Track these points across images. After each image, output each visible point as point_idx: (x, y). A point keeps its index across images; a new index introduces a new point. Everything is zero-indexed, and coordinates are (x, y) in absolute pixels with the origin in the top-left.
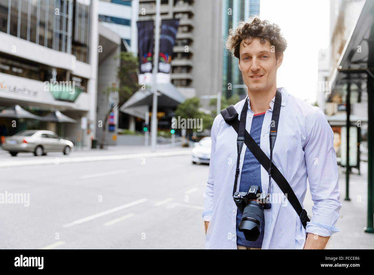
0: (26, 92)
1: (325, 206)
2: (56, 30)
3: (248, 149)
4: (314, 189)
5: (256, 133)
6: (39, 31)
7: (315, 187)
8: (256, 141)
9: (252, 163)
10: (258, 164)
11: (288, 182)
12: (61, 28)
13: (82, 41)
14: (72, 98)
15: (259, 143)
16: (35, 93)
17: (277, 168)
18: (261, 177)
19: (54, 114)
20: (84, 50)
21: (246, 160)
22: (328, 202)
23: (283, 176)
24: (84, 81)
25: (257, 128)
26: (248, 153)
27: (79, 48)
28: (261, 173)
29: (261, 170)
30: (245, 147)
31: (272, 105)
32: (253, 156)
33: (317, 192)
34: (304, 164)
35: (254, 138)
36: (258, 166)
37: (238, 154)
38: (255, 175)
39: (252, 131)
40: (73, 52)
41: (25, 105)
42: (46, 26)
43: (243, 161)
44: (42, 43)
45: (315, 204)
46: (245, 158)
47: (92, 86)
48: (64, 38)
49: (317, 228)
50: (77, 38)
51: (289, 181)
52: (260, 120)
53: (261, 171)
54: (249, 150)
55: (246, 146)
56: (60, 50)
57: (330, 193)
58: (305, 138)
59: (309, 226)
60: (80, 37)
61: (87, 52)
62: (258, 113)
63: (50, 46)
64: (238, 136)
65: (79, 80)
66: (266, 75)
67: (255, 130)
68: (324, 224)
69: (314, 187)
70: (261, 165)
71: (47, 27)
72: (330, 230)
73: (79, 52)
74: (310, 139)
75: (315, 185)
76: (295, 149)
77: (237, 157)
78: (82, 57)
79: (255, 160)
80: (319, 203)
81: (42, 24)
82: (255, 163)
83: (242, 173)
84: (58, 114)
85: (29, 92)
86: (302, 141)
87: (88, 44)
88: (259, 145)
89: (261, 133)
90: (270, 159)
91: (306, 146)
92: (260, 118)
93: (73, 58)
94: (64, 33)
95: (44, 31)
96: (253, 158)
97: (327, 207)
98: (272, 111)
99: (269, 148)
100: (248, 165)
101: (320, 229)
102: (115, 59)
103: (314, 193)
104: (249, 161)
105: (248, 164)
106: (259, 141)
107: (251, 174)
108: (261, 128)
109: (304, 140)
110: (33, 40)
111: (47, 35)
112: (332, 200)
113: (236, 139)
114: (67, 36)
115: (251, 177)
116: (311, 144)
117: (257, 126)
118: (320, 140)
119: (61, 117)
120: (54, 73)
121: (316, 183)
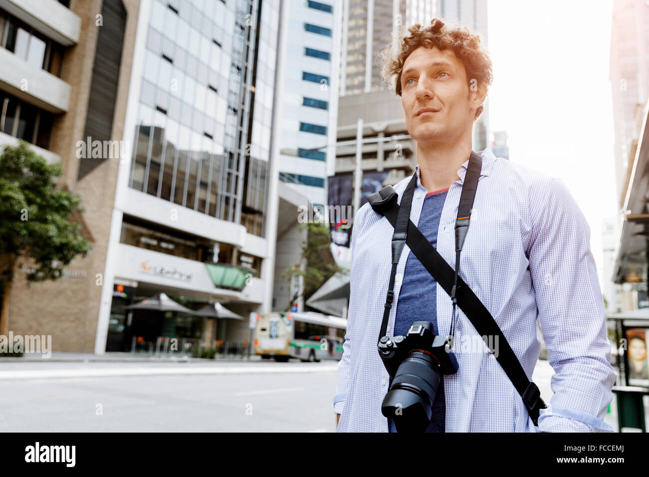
0: (177, 276)
1: (577, 372)
2: (222, 191)
3: (412, 254)
4: (552, 338)
5: (429, 224)
6: (199, 194)
7: (556, 333)
8: (430, 239)
9: (420, 281)
10: (432, 282)
11: (494, 319)
12: (228, 190)
13: (256, 207)
14: (238, 284)
15: (435, 242)
16: (188, 277)
17: (471, 287)
18: (437, 307)
19: (213, 306)
20: (257, 219)
21: (408, 275)
22: (584, 363)
23: (482, 304)
24: (258, 262)
25: (432, 216)
26: (412, 262)
27: (250, 217)
28: (437, 299)
29: (436, 293)
30: (406, 250)
31: (462, 174)
32: (423, 267)
33: (561, 342)
34: (529, 283)
35: (424, 234)
36: (432, 286)
37: (393, 264)
38: (425, 304)
39: (422, 222)
40: (243, 221)
41: (173, 294)
42: (208, 187)
43: (402, 278)
44: (202, 209)
45: (557, 371)
46: (407, 272)
47: (268, 268)
48: (231, 202)
49: (561, 420)
50: (249, 203)
51: (496, 315)
52: (439, 201)
53: (437, 295)
54: (415, 257)
55: (409, 250)
56: (226, 218)
57: (589, 344)
58: (528, 229)
59: (545, 417)
60: (253, 202)
61: (263, 222)
62: (434, 189)
63: (212, 214)
64: (395, 232)
65: (250, 260)
66: (445, 110)
67: (428, 219)
68: (577, 412)
69: (553, 333)
70: (438, 283)
71: (210, 188)
72: (592, 425)
73: (252, 222)
74: (541, 232)
75: (555, 328)
76: (508, 249)
77: (391, 271)
78: (255, 228)
79: (426, 274)
80: (566, 366)
81: (204, 185)
82: (426, 279)
83: (399, 301)
84: (218, 307)
85: (181, 275)
86: (524, 233)
87: (264, 211)
88: (434, 246)
89: (440, 224)
90: (454, 270)
91: (533, 248)
92: (438, 198)
93: (243, 229)
94: (232, 196)
95: (206, 192)
96: (421, 271)
97: (582, 373)
98: (462, 184)
99: (455, 248)
100: (411, 286)
101: (570, 422)
102: (300, 230)
103: (553, 345)
104: (414, 277)
105: (412, 282)
106: (435, 238)
107: (417, 303)
108: (440, 214)
109: (527, 233)
110: (190, 206)
111: (210, 199)
112: (593, 360)
113: (391, 238)
114: (235, 200)
115: (417, 308)
116: (542, 241)
117: (432, 212)
118: (562, 233)
119: (222, 312)
120: (216, 250)
121: (557, 323)
